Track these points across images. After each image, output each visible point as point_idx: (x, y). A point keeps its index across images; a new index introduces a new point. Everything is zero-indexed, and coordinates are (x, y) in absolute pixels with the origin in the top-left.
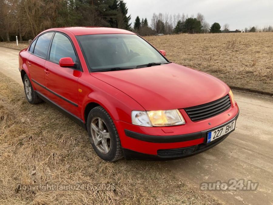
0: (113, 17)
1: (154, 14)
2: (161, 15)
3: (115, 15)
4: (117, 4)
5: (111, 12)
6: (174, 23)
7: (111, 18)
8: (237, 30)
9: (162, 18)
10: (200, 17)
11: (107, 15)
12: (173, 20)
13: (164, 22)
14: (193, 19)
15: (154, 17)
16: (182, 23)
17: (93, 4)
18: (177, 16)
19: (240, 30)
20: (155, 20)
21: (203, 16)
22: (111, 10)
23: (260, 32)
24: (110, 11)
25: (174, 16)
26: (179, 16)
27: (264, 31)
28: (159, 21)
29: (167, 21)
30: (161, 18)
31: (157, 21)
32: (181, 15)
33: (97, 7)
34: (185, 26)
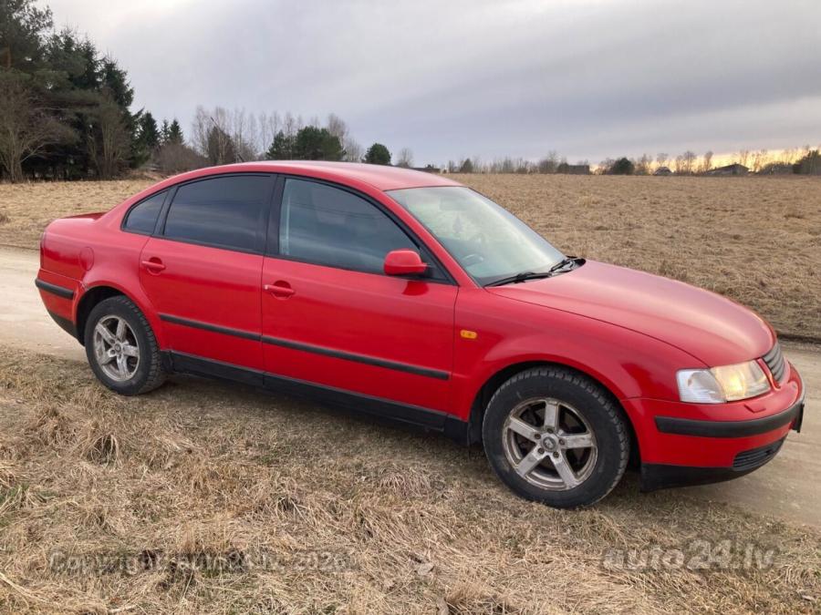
0: (85, 110)
1: (200, 109)
2: (220, 112)
3: (92, 105)
4: (96, 71)
5: (78, 94)
6: (264, 140)
7: (79, 115)
8: (429, 166)
9: (226, 124)
10: (336, 124)
11: (64, 104)
12: (260, 130)
13: (232, 134)
14: (317, 130)
15: (198, 117)
16: (287, 141)
17: (9, 65)
18: (271, 119)
19: (438, 167)
20: (205, 128)
21: (343, 124)
22: (77, 88)
23: (483, 173)
24: (73, 93)
25: (263, 119)
26: (275, 119)
27: (493, 170)
28: (216, 129)
29: (241, 131)
30: (221, 121)
31: (208, 130)
32: (283, 118)
33: (28, 76)
34: (298, 148)
